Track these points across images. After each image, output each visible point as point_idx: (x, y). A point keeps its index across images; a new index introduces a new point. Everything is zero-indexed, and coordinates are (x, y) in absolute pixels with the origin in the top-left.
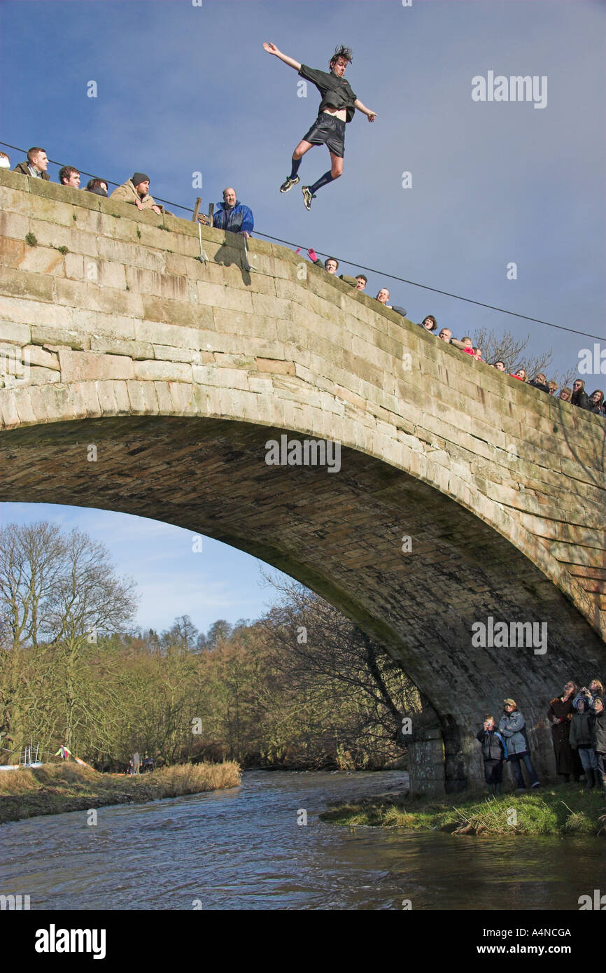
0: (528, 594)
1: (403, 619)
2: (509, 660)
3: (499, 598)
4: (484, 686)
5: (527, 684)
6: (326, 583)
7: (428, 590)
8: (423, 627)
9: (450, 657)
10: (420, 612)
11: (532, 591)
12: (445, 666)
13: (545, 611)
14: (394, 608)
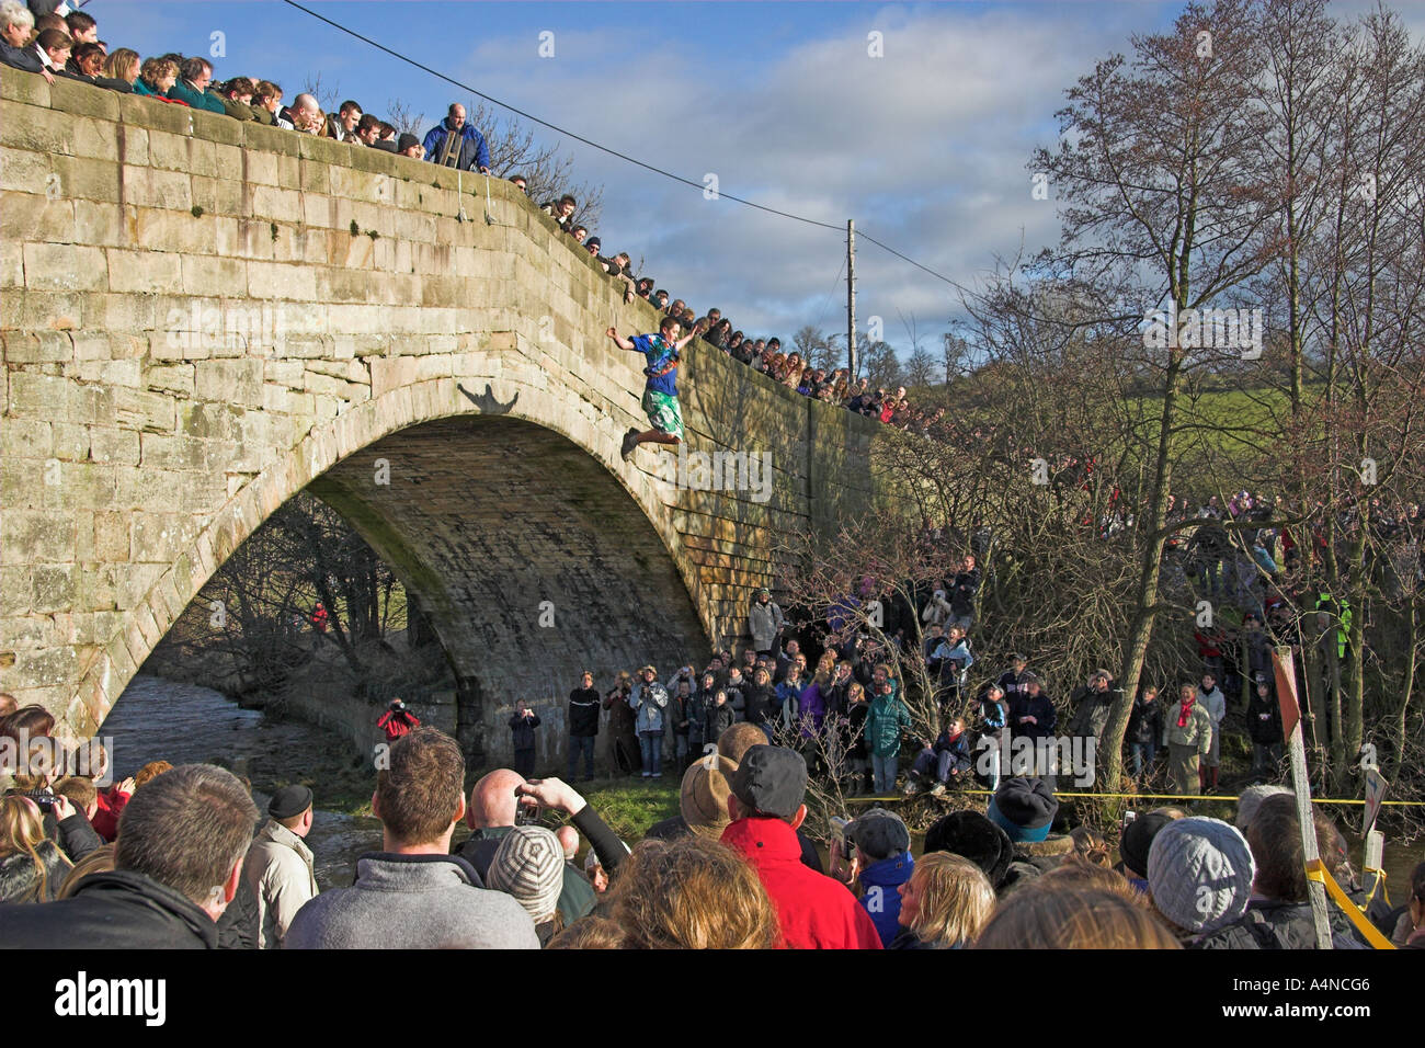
0: (636, 564)
1: (461, 569)
2: (577, 626)
3: (598, 565)
4: (532, 650)
5: (589, 654)
6: (380, 523)
7: (514, 547)
8: (485, 582)
9: (502, 615)
10: (489, 565)
11: (643, 563)
12: (490, 625)
13: (647, 583)
14: (456, 557)
